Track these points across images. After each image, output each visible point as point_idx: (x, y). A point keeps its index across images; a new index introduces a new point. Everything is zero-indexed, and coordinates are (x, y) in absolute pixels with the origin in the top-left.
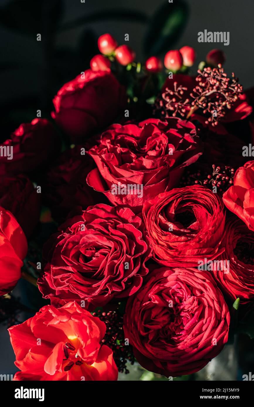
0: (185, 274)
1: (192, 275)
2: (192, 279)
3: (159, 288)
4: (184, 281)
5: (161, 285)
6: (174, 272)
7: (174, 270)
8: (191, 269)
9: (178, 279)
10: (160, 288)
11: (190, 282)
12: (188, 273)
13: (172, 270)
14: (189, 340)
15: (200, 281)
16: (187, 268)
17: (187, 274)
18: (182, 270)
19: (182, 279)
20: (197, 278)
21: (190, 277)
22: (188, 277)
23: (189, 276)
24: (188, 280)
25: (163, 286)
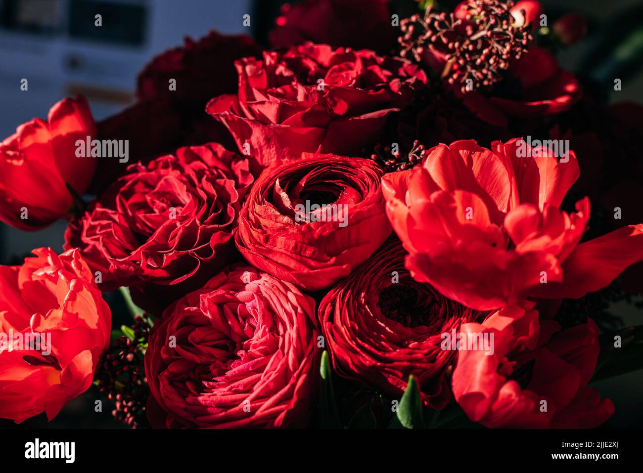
0: (273, 286)
1: (282, 293)
2: (278, 299)
3: (223, 295)
4: (265, 298)
5: (230, 292)
6: (260, 278)
7: (262, 275)
8: (288, 284)
9: (258, 291)
10: (226, 295)
11: (273, 302)
12: (278, 287)
13: (258, 273)
14: (221, 394)
15: (288, 307)
16: (282, 281)
17: (275, 287)
18: (272, 279)
19: (264, 294)
20: (288, 300)
21: (277, 295)
22: (274, 294)
23: (277, 293)
24: (271, 299)
25: (233, 295)
